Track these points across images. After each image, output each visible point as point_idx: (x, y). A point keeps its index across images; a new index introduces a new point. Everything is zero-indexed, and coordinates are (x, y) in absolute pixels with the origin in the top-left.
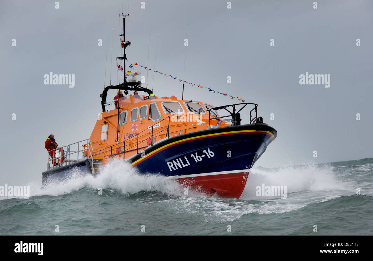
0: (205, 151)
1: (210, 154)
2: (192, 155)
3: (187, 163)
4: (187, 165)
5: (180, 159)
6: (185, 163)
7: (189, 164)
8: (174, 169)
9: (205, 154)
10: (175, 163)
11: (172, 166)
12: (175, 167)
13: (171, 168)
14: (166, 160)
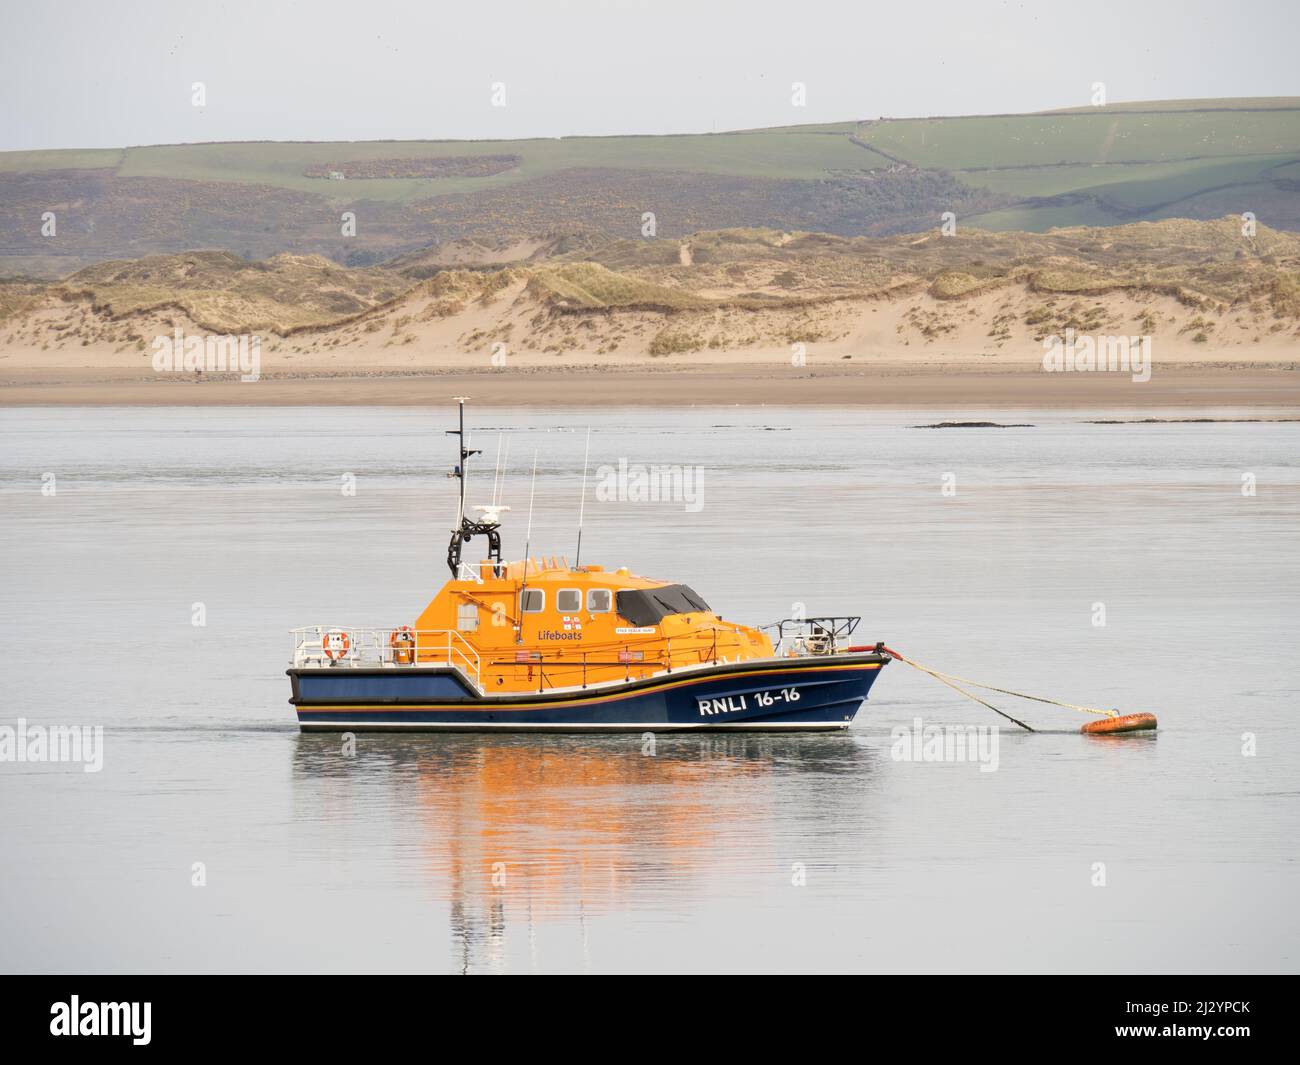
0: (785, 691)
1: (793, 696)
2: (758, 696)
3: (741, 706)
4: (739, 708)
5: (730, 699)
6: (737, 703)
7: (744, 707)
8: (710, 712)
9: (783, 696)
10: (715, 703)
11: (707, 708)
12: (713, 711)
13: (705, 710)
14: (698, 698)
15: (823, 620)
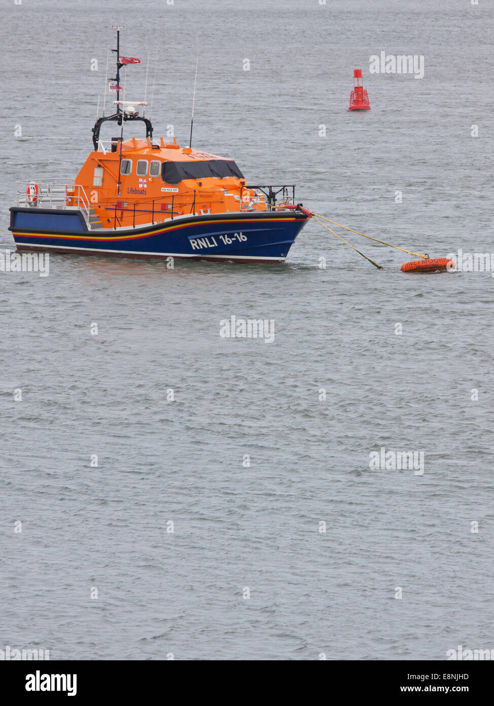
0: (236, 235)
1: (242, 238)
2: (221, 237)
3: (213, 243)
4: (213, 246)
5: (206, 239)
6: (212, 243)
7: (216, 245)
9: (237, 238)
10: (200, 242)
11: (196, 244)
12: (199, 247)
13: (195, 246)
14: (189, 237)
15: (264, 187)
